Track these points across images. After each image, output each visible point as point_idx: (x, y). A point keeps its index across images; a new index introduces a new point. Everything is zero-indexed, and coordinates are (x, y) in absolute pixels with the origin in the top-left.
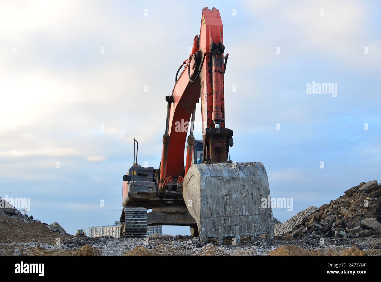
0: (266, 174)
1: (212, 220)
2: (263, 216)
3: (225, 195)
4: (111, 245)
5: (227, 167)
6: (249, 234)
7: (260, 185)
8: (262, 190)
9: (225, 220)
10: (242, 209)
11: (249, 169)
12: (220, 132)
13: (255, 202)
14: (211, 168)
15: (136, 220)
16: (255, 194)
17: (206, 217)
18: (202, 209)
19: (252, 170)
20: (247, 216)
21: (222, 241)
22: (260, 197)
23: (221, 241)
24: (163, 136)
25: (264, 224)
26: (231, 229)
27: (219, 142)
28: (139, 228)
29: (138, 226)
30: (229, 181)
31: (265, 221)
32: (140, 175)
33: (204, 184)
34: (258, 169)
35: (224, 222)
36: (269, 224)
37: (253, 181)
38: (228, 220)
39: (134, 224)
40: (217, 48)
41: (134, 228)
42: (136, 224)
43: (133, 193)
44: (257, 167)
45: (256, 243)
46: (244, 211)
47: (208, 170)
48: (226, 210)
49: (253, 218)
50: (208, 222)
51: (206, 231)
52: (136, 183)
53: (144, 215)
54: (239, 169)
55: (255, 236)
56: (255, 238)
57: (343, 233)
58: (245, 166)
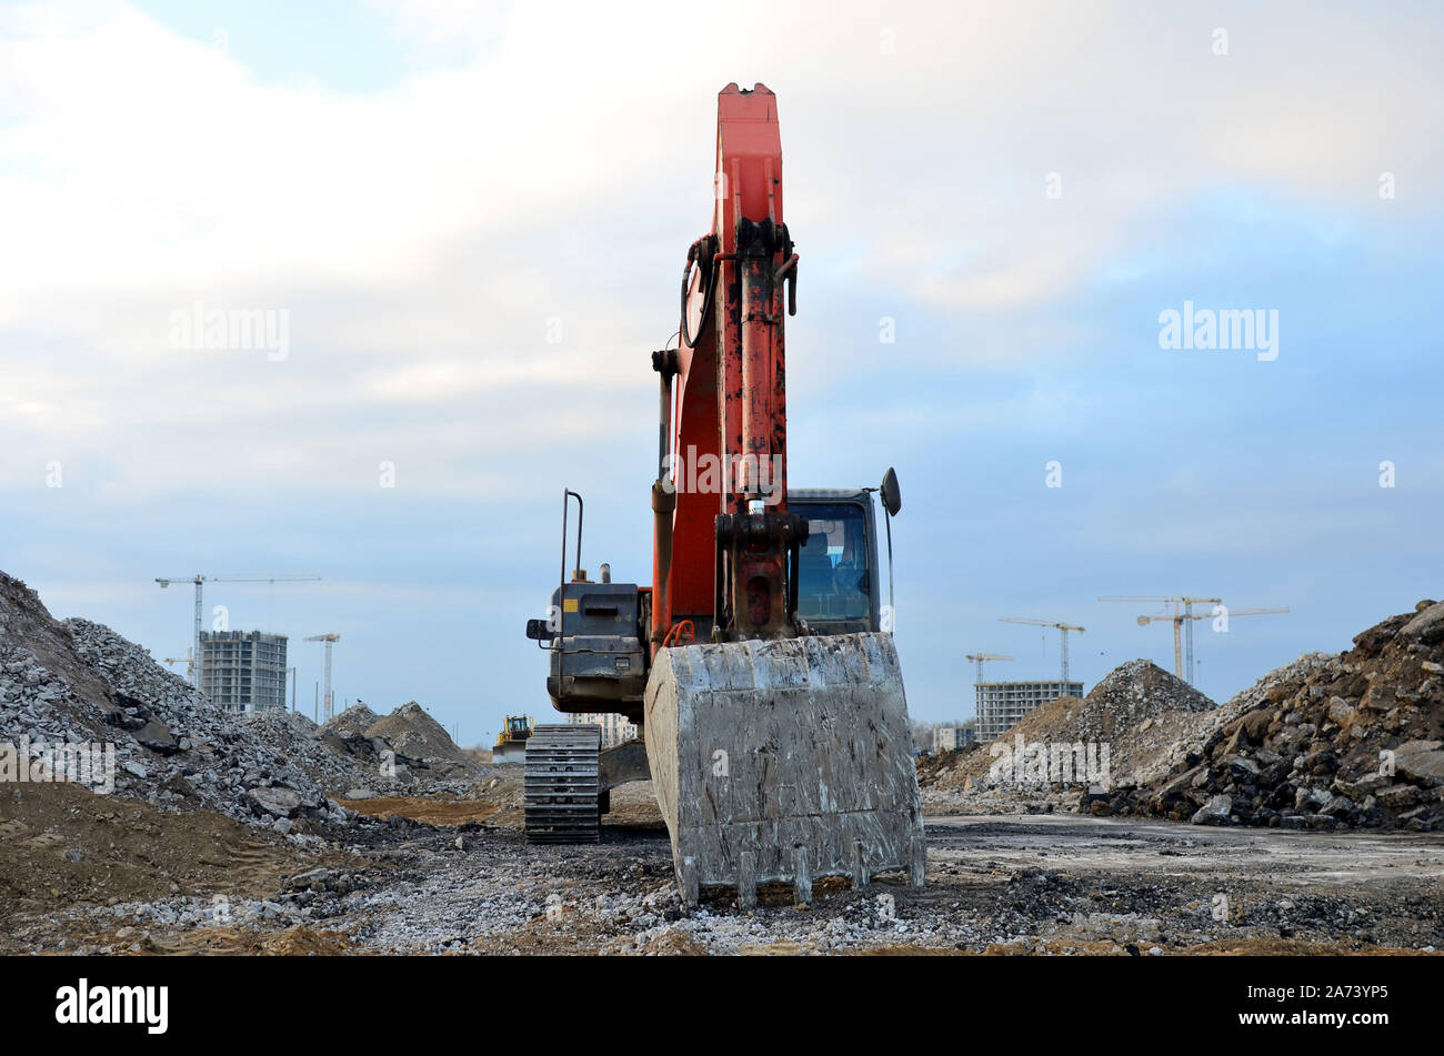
0: (899, 675)
1: (718, 832)
2: (887, 815)
3: (760, 751)
4: (434, 893)
5: (768, 656)
6: (842, 871)
7: (876, 714)
8: (884, 731)
9: (759, 829)
10: (816, 794)
11: (842, 661)
12: (762, 527)
13: (862, 771)
14: (714, 662)
15: (561, 779)
16: (860, 745)
17: (697, 823)
18: (683, 797)
19: (854, 663)
20: (835, 817)
21: (752, 899)
22: (878, 753)
23: (749, 897)
24: (654, 487)
25: (894, 839)
26: (780, 858)
27: (763, 560)
28: (571, 806)
29: (569, 800)
30: (772, 703)
31: (895, 829)
32: (590, 612)
33: (688, 714)
34: (870, 661)
35: (759, 838)
36: (908, 839)
37: (852, 699)
38: (772, 831)
39: (554, 794)
40: (757, 237)
41: (553, 806)
42: (562, 794)
43: (561, 678)
44: (869, 653)
45: (849, 908)
46: (824, 800)
47: (705, 671)
48: (763, 798)
49: (854, 820)
50: (702, 837)
51: (698, 867)
52: (572, 645)
53: (589, 762)
54: (809, 660)
55: (861, 879)
56: (861, 885)
57: (1321, 795)
58: (829, 649)
